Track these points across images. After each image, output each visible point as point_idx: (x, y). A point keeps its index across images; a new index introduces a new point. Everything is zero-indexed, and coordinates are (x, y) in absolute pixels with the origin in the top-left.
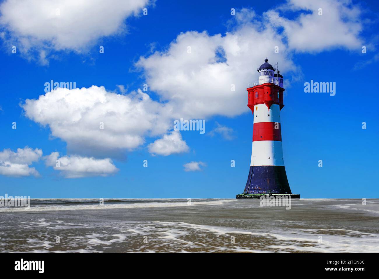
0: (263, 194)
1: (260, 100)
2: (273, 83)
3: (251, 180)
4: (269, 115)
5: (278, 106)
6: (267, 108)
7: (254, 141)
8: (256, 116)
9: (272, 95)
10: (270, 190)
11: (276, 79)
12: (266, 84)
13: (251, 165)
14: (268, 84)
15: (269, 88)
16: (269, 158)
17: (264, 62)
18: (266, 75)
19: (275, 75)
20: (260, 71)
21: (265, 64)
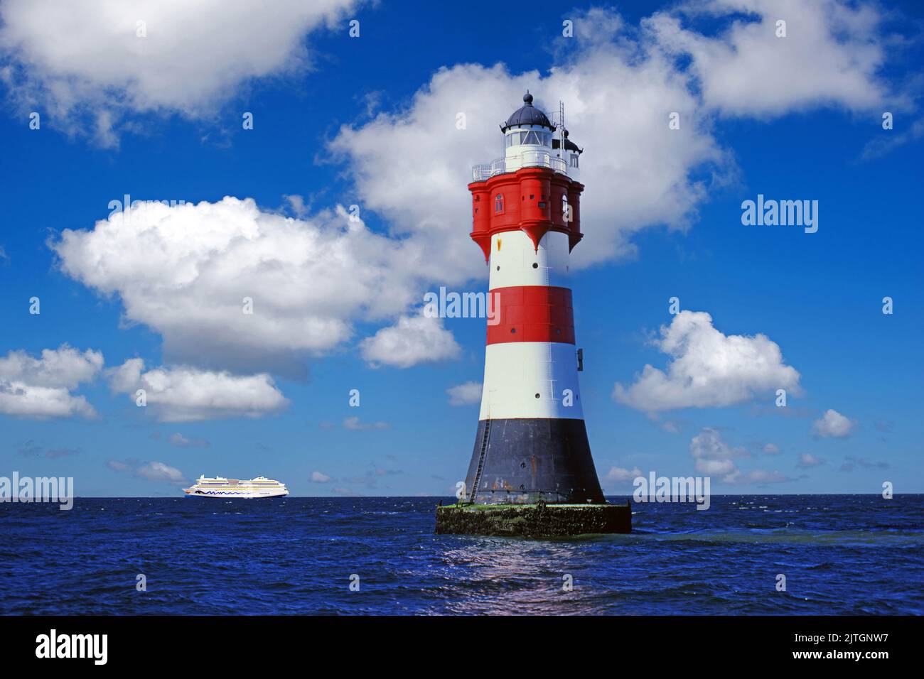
0: (518, 504)
1: (509, 220)
2: (548, 166)
3: (481, 462)
4: (535, 266)
5: (564, 238)
6: (529, 242)
7: (490, 343)
8: (498, 268)
9: (546, 203)
10: (541, 492)
11: (558, 155)
12: (528, 171)
13: (483, 417)
14: (533, 171)
15: (538, 181)
16: (537, 396)
17: (522, 104)
18: (527, 142)
19: (556, 144)
20: (508, 132)
21: (524, 108)
